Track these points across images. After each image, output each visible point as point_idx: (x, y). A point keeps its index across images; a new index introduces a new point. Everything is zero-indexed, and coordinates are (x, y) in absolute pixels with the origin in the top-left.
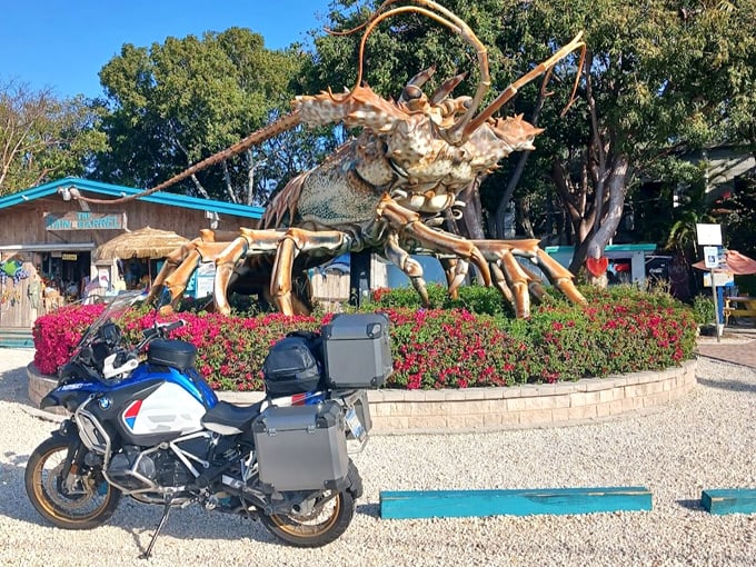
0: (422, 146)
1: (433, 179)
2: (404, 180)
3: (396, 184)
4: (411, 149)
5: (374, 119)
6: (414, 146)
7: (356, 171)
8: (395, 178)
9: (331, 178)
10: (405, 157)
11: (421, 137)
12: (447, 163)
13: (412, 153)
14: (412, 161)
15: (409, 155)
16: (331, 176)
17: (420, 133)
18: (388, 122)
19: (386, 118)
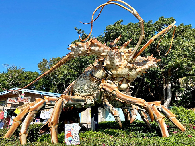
0: (118, 62)
1: (122, 76)
2: (111, 76)
3: (107, 78)
4: (113, 63)
5: (98, 50)
6: (115, 62)
7: (92, 74)
8: (107, 75)
9: (83, 78)
10: (111, 66)
11: (117, 58)
12: (127, 69)
13: (113, 65)
14: (114, 68)
15: (112, 65)
16: (83, 77)
17: (117, 56)
18: (104, 52)
19: (103, 50)
